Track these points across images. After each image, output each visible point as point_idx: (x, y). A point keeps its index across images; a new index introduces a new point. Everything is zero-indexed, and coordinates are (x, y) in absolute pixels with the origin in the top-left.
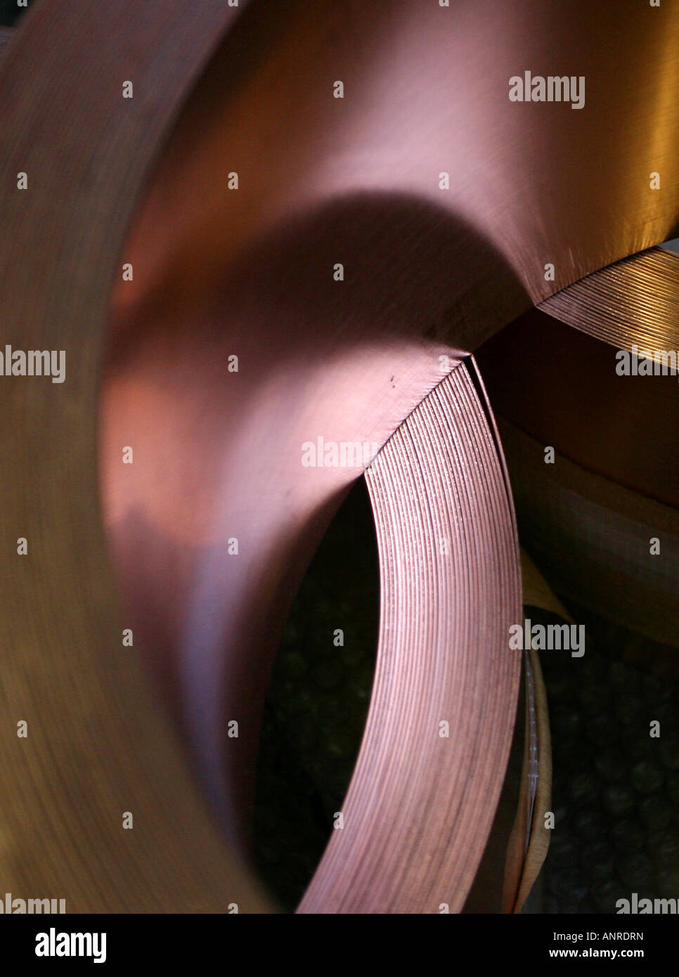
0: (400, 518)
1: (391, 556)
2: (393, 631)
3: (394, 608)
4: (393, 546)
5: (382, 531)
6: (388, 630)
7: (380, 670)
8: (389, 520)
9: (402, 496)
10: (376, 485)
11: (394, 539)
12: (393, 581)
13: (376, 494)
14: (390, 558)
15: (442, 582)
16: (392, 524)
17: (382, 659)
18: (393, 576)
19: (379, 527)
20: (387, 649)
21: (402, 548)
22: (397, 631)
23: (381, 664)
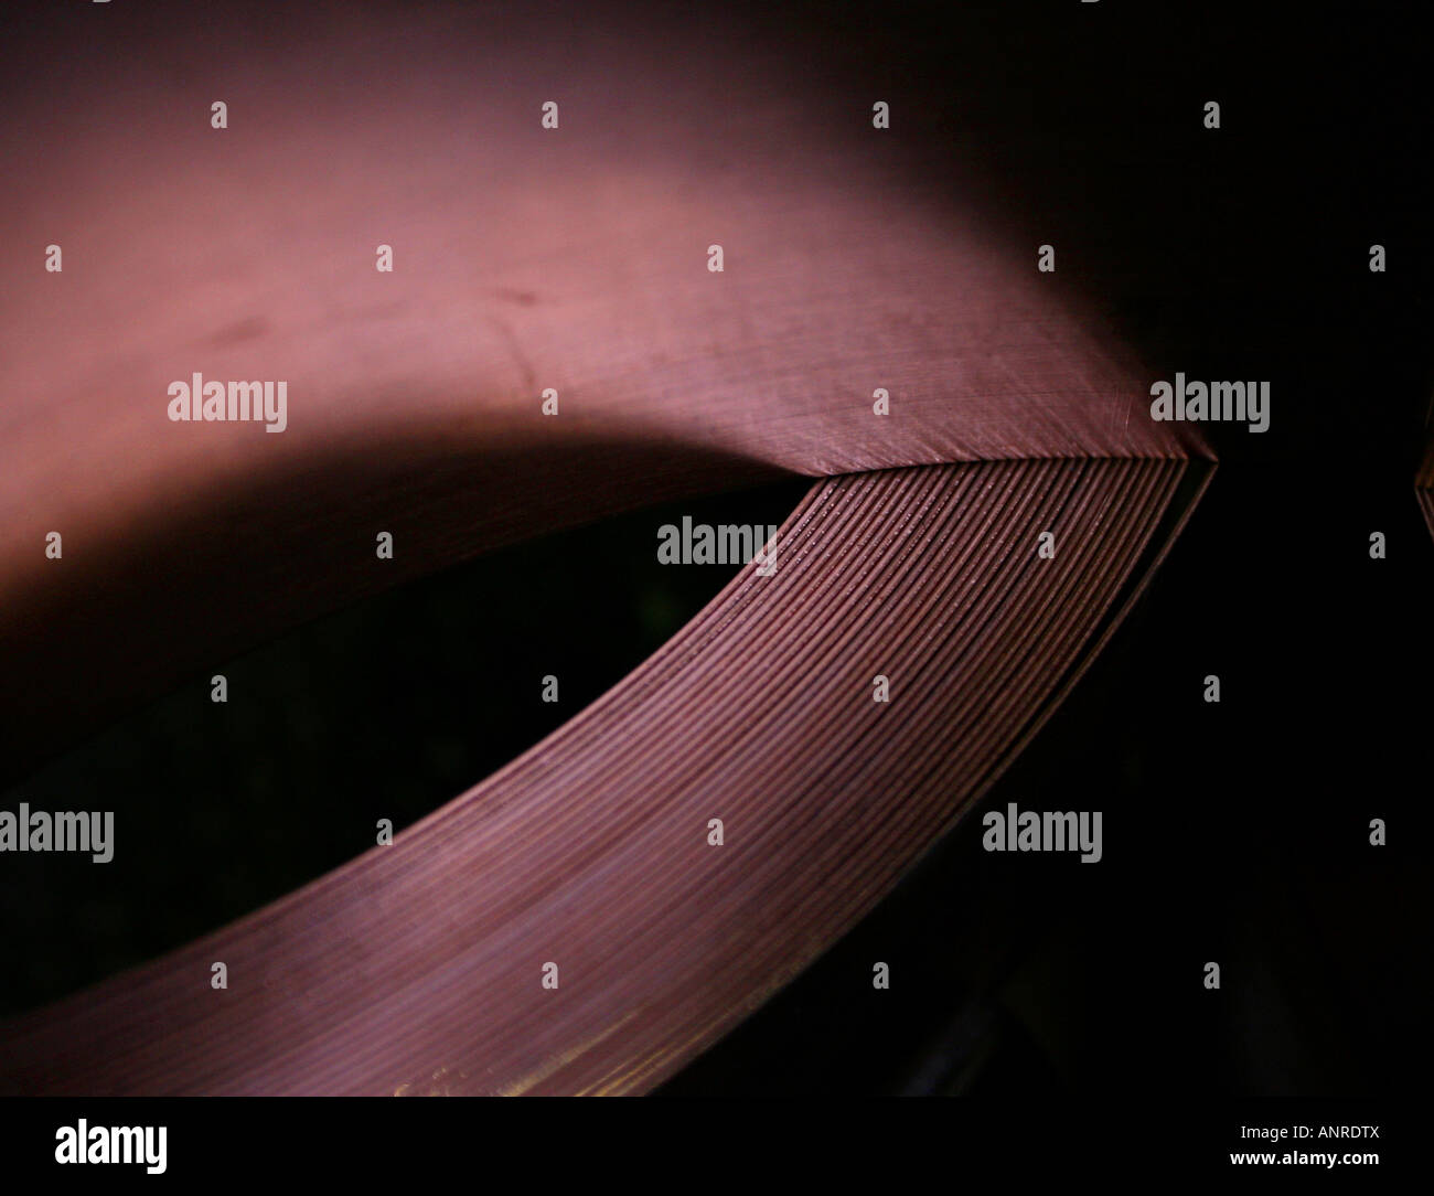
0: (789, 604)
1: (700, 650)
2: (548, 774)
3: (596, 738)
4: (720, 638)
5: (736, 596)
6: (542, 766)
7: (444, 819)
8: (767, 591)
9: (836, 573)
10: (814, 516)
11: (739, 627)
12: (652, 693)
13: (797, 528)
14: (693, 651)
15: (729, 775)
16: (765, 601)
17: (468, 804)
18: (662, 684)
19: (740, 585)
20: (499, 796)
21: (733, 654)
22: (553, 782)
23: (458, 811)
